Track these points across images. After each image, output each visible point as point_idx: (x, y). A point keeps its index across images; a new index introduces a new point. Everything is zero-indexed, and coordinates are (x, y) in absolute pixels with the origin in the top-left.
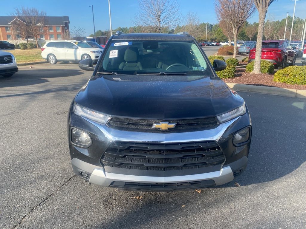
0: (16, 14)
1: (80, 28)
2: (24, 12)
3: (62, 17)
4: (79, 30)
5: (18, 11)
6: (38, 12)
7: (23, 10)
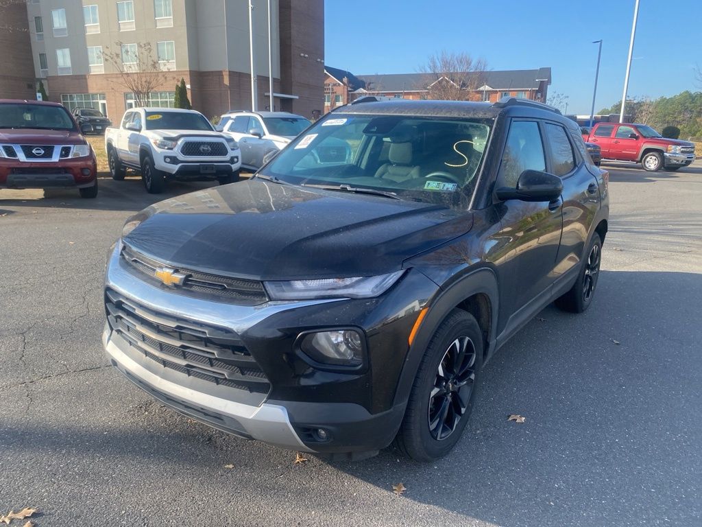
0: (430, 67)
1: (555, 95)
2: (446, 64)
3: (537, 70)
4: (554, 98)
5: (434, 63)
6: (471, 62)
7: (443, 60)
